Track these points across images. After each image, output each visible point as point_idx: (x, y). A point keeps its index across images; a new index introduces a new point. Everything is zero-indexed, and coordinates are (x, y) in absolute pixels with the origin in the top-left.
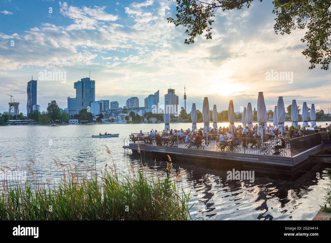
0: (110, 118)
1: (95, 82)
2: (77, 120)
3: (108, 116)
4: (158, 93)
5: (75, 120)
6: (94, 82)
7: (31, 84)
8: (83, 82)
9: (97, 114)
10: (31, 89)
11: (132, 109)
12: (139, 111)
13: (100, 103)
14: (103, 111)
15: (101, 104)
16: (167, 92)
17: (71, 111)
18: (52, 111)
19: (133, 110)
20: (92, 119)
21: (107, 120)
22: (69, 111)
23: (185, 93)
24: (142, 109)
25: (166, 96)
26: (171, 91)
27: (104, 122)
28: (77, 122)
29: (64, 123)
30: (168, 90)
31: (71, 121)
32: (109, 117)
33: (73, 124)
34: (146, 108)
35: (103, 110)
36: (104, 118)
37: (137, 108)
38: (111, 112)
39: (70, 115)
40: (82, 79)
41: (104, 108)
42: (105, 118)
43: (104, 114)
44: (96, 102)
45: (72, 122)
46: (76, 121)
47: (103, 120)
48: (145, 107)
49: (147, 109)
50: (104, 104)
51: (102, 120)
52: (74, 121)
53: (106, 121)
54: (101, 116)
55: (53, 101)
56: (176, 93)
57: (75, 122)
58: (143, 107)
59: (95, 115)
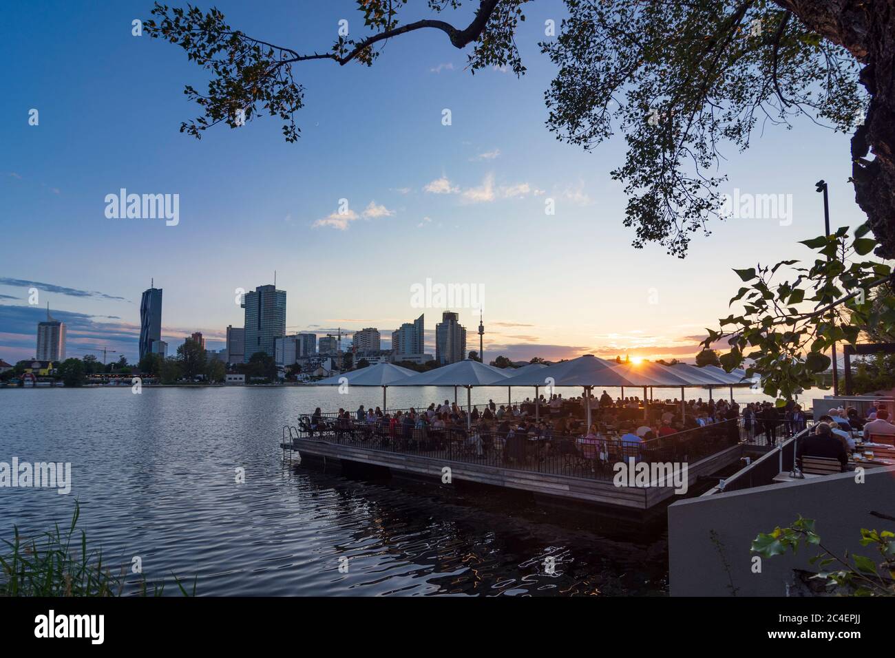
0: (316, 374)
1: (285, 294)
2: (243, 376)
3: (311, 368)
4: (420, 321)
5: (238, 376)
6: (283, 294)
7: (150, 297)
8: (260, 293)
9: (290, 364)
10: (149, 306)
11: (365, 354)
12: (379, 358)
13: (296, 339)
14: (302, 358)
15: (298, 342)
16: (442, 319)
17: (233, 355)
18: (188, 356)
19: (367, 356)
20: (276, 374)
21: (308, 376)
22: (230, 355)
23: (481, 322)
24: (386, 355)
25: (440, 328)
26: (450, 317)
27: (301, 381)
28: (244, 380)
29: (214, 381)
30: (444, 314)
31: (230, 379)
32: (313, 371)
33: (234, 384)
34: (395, 352)
35: (302, 354)
36: (303, 372)
37: (375, 352)
38: (319, 360)
39: (231, 365)
40: (257, 288)
41: (305, 351)
42: (305, 372)
43: (301, 362)
44: (287, 336)
45: (233, 380)
46: (241, 379)
47: (299, 377)
48: (393, 350)
49: (397, 354)
50: (305, 342)
51: (296, 377)
52: (236, 379)
53: (307, 378)
54: (296, 368)
55: (196, 333)
56: (461, 322)
57: (238, 380)
58: (388, 351)
59: (283, 366)
